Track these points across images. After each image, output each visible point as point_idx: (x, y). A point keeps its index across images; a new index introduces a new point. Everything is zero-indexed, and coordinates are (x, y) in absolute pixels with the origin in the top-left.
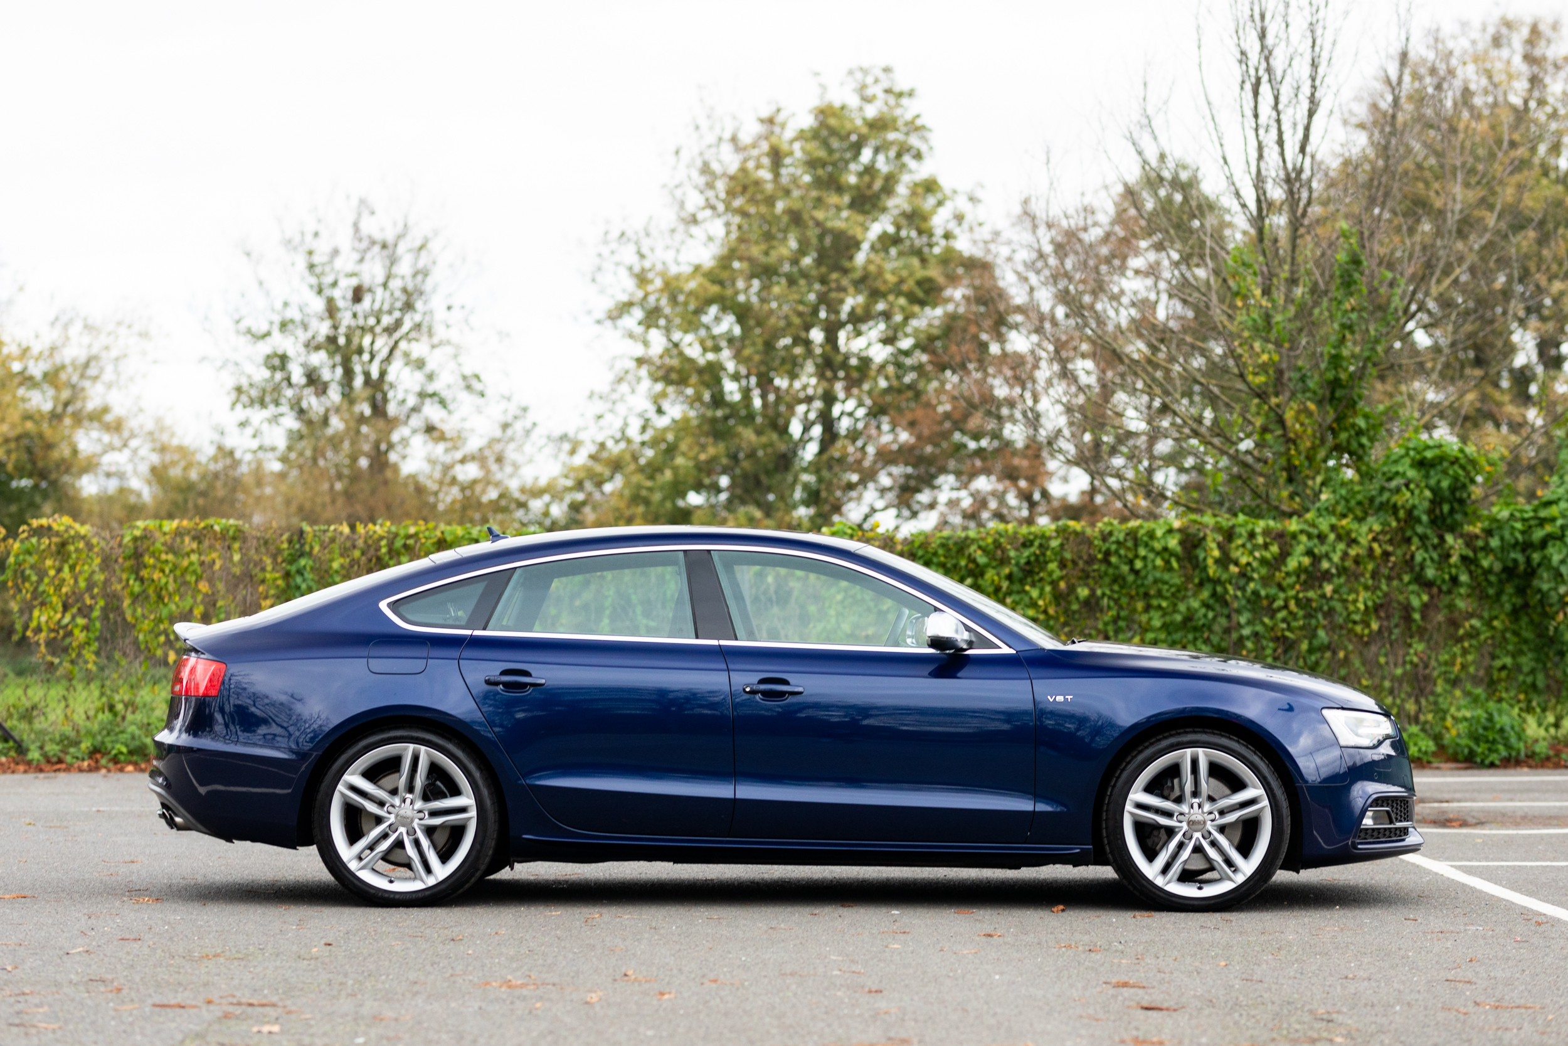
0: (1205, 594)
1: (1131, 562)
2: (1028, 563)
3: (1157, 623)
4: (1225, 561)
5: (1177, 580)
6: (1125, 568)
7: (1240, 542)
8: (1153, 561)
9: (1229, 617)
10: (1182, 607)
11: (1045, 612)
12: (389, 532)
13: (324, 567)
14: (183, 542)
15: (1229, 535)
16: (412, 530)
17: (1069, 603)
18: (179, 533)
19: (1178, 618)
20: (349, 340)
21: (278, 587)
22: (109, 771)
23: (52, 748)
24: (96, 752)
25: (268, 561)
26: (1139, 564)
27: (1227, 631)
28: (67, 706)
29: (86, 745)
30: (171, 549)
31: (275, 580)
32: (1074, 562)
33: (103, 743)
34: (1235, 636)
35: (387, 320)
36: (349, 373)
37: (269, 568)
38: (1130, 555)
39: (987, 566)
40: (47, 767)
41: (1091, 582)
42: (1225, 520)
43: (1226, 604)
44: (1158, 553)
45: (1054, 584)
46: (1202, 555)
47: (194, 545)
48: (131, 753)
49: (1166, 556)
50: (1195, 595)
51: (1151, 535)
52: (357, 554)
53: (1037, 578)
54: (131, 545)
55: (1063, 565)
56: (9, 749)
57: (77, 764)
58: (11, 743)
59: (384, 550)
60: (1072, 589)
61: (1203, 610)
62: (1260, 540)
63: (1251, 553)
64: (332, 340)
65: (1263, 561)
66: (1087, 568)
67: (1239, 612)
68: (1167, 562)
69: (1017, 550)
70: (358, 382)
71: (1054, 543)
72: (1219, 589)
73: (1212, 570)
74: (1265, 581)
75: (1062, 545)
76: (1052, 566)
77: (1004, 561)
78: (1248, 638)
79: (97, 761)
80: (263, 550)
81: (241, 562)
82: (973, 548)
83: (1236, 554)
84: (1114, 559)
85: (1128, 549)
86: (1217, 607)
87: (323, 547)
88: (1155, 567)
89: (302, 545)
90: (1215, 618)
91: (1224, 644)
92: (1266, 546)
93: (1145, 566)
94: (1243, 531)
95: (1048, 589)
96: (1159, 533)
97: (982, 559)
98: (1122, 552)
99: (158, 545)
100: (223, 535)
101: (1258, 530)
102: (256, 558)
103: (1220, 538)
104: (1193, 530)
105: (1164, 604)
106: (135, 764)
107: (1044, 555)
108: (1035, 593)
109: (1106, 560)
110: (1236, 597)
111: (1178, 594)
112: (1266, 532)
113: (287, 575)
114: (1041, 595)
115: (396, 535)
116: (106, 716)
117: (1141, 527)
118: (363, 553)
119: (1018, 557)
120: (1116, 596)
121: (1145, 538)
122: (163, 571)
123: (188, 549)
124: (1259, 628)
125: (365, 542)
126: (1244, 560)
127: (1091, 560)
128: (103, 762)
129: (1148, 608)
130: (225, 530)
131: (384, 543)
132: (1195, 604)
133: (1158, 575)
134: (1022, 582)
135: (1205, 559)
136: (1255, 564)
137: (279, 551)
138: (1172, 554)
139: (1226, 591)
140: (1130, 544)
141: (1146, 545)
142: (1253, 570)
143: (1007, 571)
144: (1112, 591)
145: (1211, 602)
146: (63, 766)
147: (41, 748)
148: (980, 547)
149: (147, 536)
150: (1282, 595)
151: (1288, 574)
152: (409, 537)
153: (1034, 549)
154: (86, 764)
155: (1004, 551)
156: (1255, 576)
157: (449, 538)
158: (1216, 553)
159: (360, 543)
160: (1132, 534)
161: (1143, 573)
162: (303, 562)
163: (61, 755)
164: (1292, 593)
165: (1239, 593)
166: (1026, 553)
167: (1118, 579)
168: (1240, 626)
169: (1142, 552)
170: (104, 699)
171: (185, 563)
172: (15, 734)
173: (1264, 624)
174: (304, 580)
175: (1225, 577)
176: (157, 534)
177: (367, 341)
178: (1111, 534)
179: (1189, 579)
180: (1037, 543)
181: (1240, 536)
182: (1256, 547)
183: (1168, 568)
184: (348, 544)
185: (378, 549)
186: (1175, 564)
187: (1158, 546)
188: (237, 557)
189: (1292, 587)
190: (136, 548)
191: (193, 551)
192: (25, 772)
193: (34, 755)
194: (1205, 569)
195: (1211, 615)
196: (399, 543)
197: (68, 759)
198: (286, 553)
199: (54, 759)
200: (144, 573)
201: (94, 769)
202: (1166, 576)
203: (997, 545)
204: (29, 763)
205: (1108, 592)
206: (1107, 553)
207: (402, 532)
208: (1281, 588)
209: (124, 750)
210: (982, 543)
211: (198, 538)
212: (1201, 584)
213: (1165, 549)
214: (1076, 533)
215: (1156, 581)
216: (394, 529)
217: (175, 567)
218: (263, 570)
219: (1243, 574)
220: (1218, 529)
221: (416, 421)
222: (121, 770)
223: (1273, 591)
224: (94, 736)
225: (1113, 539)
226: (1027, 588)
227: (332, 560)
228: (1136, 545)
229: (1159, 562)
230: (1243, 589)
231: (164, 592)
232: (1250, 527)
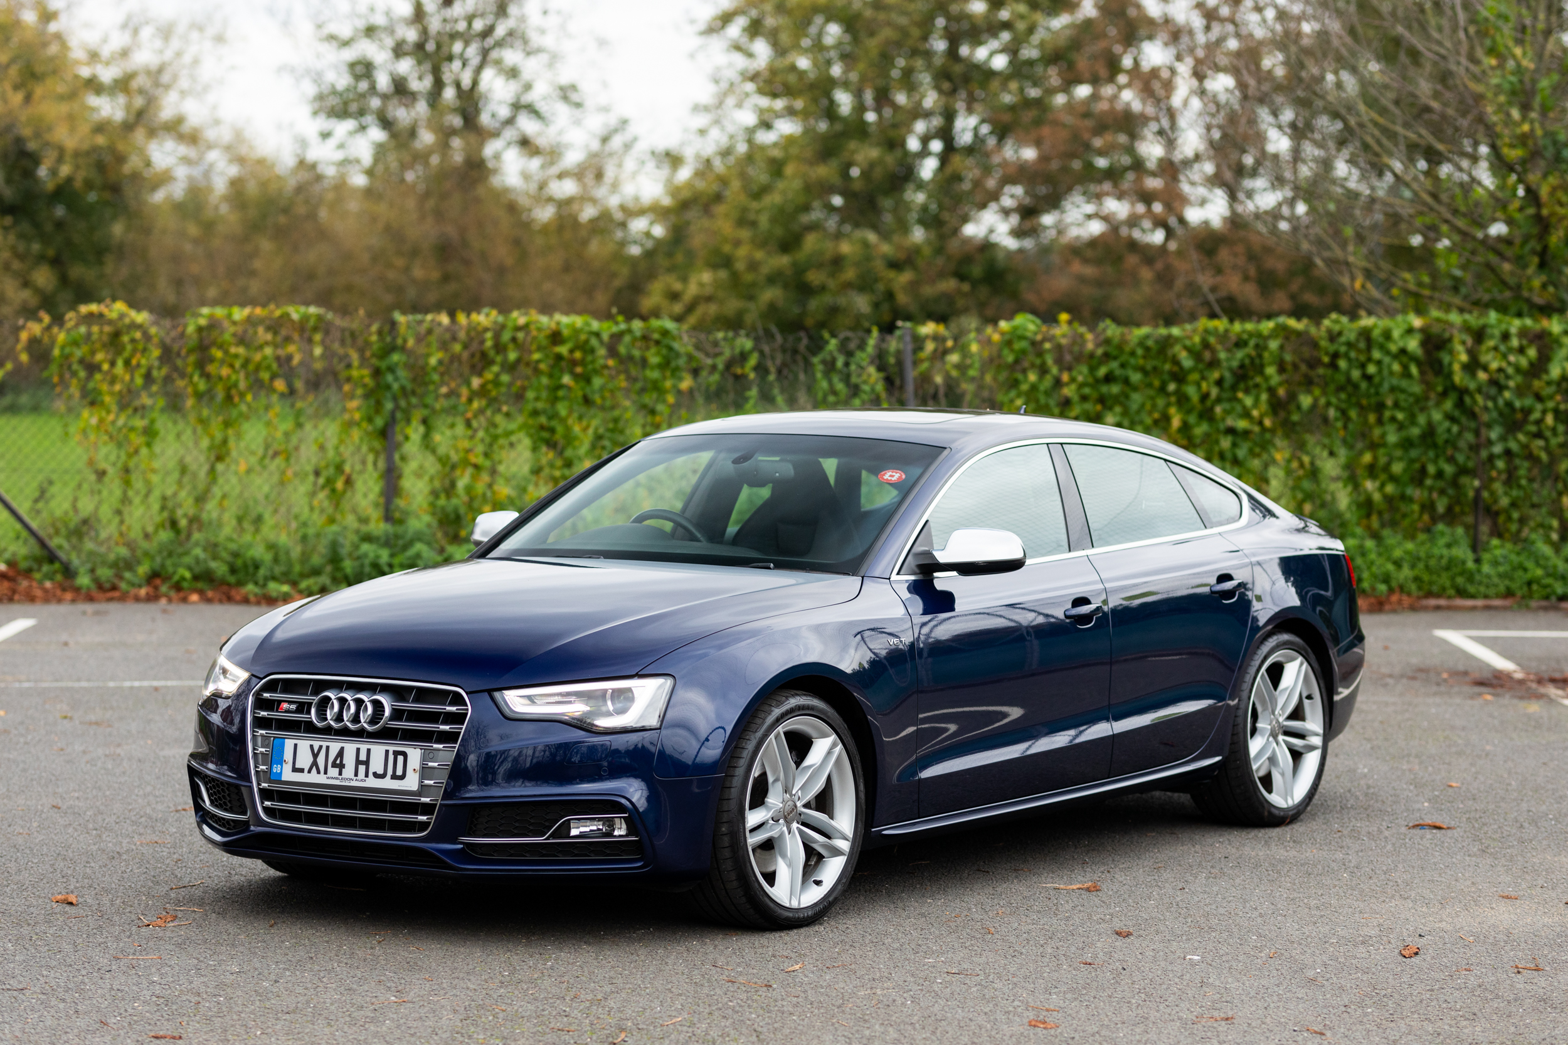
0: (1448, 405)
1: (1363, 366)
2: (1242, 366)
3: (1392, 438)
4: (1473, 366)
5: (1417, 389)
6: (1356, 374)
7: (1491, 343)
8: (1389, 366)
9: (1477, 433)
10: (1422, 419)
11: (1260, 423)
12: (495, 323)
13: (421, 362)
14: (256, 333)
15: (1479, 335)
16: (522, 321)
17: (1289, 413)
18: (250, 321)
19: (1415, 431)
20: (439, 46)
21: (365, 386)
22: (170, 600)
23: (105, 573)
24: (154, 577)
25: (354, 356)
26: (1371, 369)
27: (1475, 448)
28: (122, 522)
29: (143, 569)
30: (242, 341)
31: (362, 377)
32: (1295, 366)
33: (163, 566)
34: (1484, 454)
35: (478, 25)
36: (439, 84)
37: (356, 363)
38: (1362, 358)
39: (1192, 370)
40: (101, 595)
41: (1317, 392)
42: (1473, 319)
43: (1473, 415)
44: (1395, 357)
45: (1271, 391)
46: (1446, 359)
47: (269, 337)
48: (196, 578)
49: (1405, 359)
50: (1438, 404)
51: (1387, 335)
52: (457, 348)
53: (1251, 383)
54: (195, 336)
55: (1282, 369)
56: (55, 572)
57: (133, 591)
58: (57, 566)
59: (489, 343)
60: (1292, 397)
61: (1447, 424)
62: (1515, 342)
63: (1504, 356)
64: (420, 46)
65: (1519, 367)
66: (1312, 373)
67: (1489, 426)
68: (1405, 367)
69: (1228, 350)
70: (449, 93)
71: (1274, 345)
72: (1466, 400)
73: (1458, 377)
74: (1520, 392)
75: (1282, 347)
76: (1270, 370)
77: (1214, 364)
78: (1499, 457)
79: (156, 588)
80: (349, 341)
81: (323, 356)
82: (1177, 348)
83: (1485, 358)
84: (1342, 364)
85: (1359, 351)
86: (1464, 420)
87: (420, 339)
88: (1391, 373)
89: (394, 339)
90: (1460, 433)
91: (1471, 464)
92: (1521, 350)
93: (1380, 371)
94: (1497, 332)
95: (1264, 397)
96: (1396, 334)
97: (1187, 362)
98: (1353, 354)
99: (227, 337)
100: (302, 326)
101: (1513, 330)
102: (341, 351)
103: (1469, 341)
104: (1436, 329)
105: (1400, 416)
106: (201, 592)
107: (1260, 356)
108: (1248, 401)
109: (1333, 365)
110: (1486, 408)
111: (1420, 403)
112: (1523, 333)
113: (377, 373)
114: (1256, 403)
115: (503, 327)
116: (165, 536)
117: (1375, 326)
118: (466, 346)
119: (1228, 360)
120: (1344, 406)
121: (1381, 340)
122: (232, 366)
123: (261, 341)
124: (1513, 446)
125: (467, 333)
126: (1496, 365)
127: (1313, 363)
128: (164, 589)
129: (1380, 422)
130: (305, 318)
131: (489, 335)
132: (1437, 416)
133: (1395, 381)
134: (1234, 388)
135: (1450, 364)
136: (1509, 370)
137: (367, 344)
138: (1413, 358)
139: (1475, 402)
140: (1362, 345)
141: (1382, 347)
142: (1508, 377)
143: (1216, 375)
144: (1339, 399)
145: (1457, 413)
146: (116, 594)
147: (92, 571)
148: (1186, 348)
149: (214, 325)
150: (1539, 407)
151: (1549, 383)
152: (518, 329)
153: (1250, 350)
154: (143, 592)
155: (1213, 351)
156: (1512, 384)
157: (566, 332)
158: (1464, 357)
159: (462, 335)
160: (1366, 334)
161: (1377, 380)
162: (396, 357)
163: (116, 581)
164: (1550, 404)
165: (1490, 404)
166: (1240, 354)
167: (1348, 386)
168: (1490, 443)
169: (1377, 354)
170: (165, 514)
171: (257, 357)
172: (62, 555)
173: (1518, 441)
174: (396, 379)
175: (1472, 386)
176: (226, 324)
177: (457, 47)
178: (1340, 334)
179: (1429, 386)
180: (1252, 343)
181: (1492, 337)
182: (1511, 350)
183: (1406, 374)
184: (448, 336)
185: (483, 342)
186: (1414, 370)
187: (1393, 348)
188: (318, 351)
189: (1551, 397)
190: (201, 340)
191: (267, 343)
192: (73, 601)
193: (84, 580)
194: (1449, 375)
195: (1455, 429)
196: (506, 336)
197: (123, 586)
198: (375, 347)
199: (107, 585)
200: (211, 368)
201: (153, 598)
202: (1404, 383)
203: (1206, 345)
204: (77, 590)
205: (1334, 400)
206: (1335, 356)
207: (510, 324)
208: (1539, 398)
209: (188, 575)
210: (1188, 343)
211: (274, 326)
212: (1444, 394)
213: (1403, 351)
214: (1299, 334)
215: (1393, 389)
216: (501, 319)
217: (246, 362)
218: (349, 366)
219: (1493, 382)
220: (1466, 328)
221: (509, 134)
222: (184, 600)
223: (1528, 401)
224: (152, 558)
225: (1343, 339)
226: (1240, 395)
227: (428, 355)
228: (1369, 348)
229: (1396, 367)
230: (1494, 399)
231: (233, 392)
232: (1503, 326)
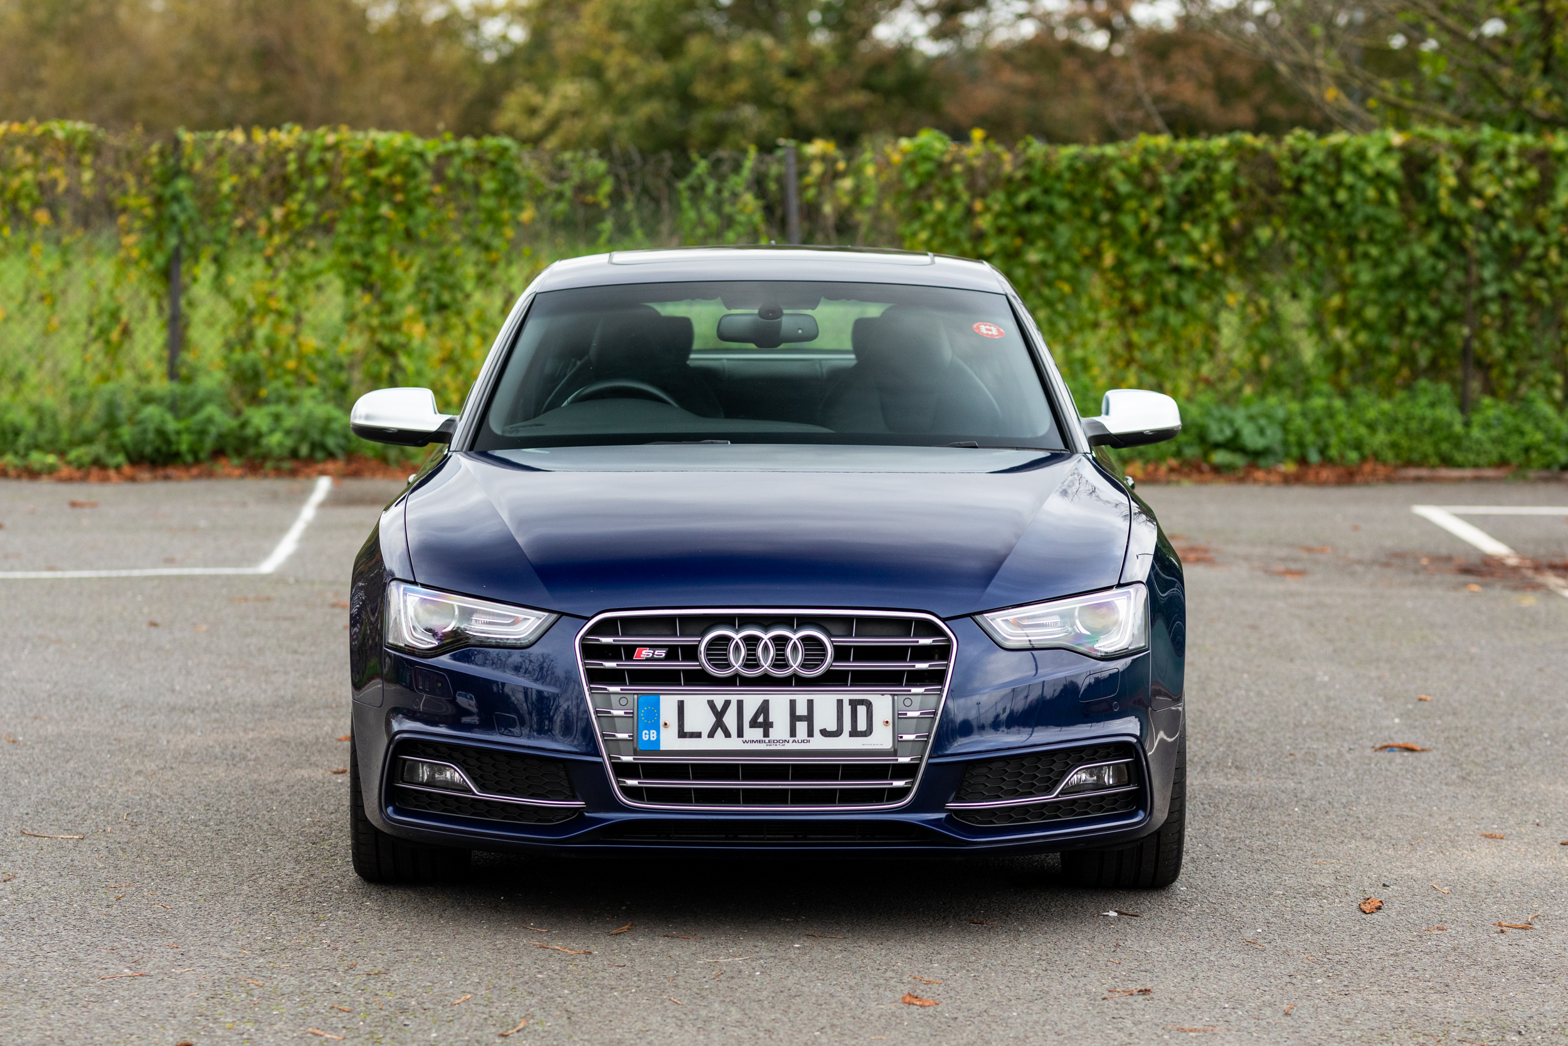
0: (1434, 238)
1: (1331, 192)
2: (1188, 192)
3: (1366, 277)
4: (1463, 192)
5: (1395, 218)
6: (1323, 201)
8: (1363, 192)
9: (1467, 271)
10: (1402, 256)
11: (1210, 260)
12: (299, 141)
13: (210, 189)
14: (13, 154)
15: (1470, 155)
16: (331, 139)
17: (1244, 248)
18: (7, 140)
19: (1395, 270)
21: (144, 218)
25: (131, 181)
26: (1342, 196)
27: (1463, 289)
31: (142, 207)
32: (1252, 192)
34: (1474, 296)
38: (1331, 182)
39: (1130, 196)
41: (1276, 221)
42: (1465, 135)
43: (1462, 251)
44: (1370, 180)
45: (1223, 221)
46: (1431, 183)
47: (29, 159)
49: (1382, 183)
50: (1421, 238)
51: (1361, 154)
52: (255, 172)
53: (1198, 212)
55: (1236, 195)
59: (292, 167)
60: (1248, 228)
61: (1430, 261)
62: (1513, 163)
63: (1500, 181)
65: (1519, 192)
66: (1271, 200)
67: (1481, 263)
68: (1382, 193)
69: (1172, 173)
71: (1226, 166)
72: (1455, 232)
73: (1446, 204)
74: (1518, 222)
75: (1235, 171)
76: (1221, 196)
77: (1155, 189)
78: (1493, 299)
80: (124, 164)
81: (93, 181)
82: (1112, 171)
83: (1479, 182)
84: (1308, 189)
85: (1327, 174)
86: (1451, 255)
87: (209, 161)
88: (1366, 201)
89: (178, 160)
90: (1447, 272)
91: (1459, 308)
92: (1521, 171)
93: (1352, 198)
94: (1491, 151)
95: (1215, 228)
96: (1372, 152)
97: (1124, 187)
98: (1320, 178)
100: (68, 146)
101: (1511, 149)
102: (117, 176)
103: (1458, 160)
104: (1419, 147)
105: (1374, 251)
107: (1209, 180)
108: (1196, 233)
109: (1297, 190)
110: (1478, 243)
111: (1400, 235)
112: (1522, 151)
113: (158, 202)
114: (1205, 236)
115: (309, 146)
117: (1346, 143)
118: (265, 170)
119: (1173, 185)
120: (1309, 239)
121: (1354, 160)
123: (19, 164)
124: (1508, 286)
125: (266, 153)
126: (1491, 190)
127: (1274, 189)
129: (1351, 258)
130: (71, 138)
131: (292, 156)
132: (1420, 251)
133: (1369, 210)
134: (1179, 218)
135: (1436, 190)
136: (1506, 197)
137: (147, 167)
138: (1392, 182)
139: (1464, 234)
140: (1331, 167)
141: (1355, 169)
142: (1504, 205)
143: (1157, 202)
144: (1304, 232)
148: (1122, 170)
150: (1541, 240)
151: (1555, 213)
152: (327, 148)
153: (1197, 173)
155: (1155, 174)
156: (1506, 213)
157: (383, 152)
158: (1452, 181)
159: (259, 156)
160: (1335, 153)
161: (1348, 208)
162: (182, 184)
164: (1555, 237)
165: (1483, 237)
166: (1186, 178)
167: (1314, 215)
168: (1482, 282)
169: (1348, 178)
171: (15, 183)
173: (1515, 281)
174: (183, 209)
175: (1462, 214)
178: (1305, 153)
179: (1410, 216)
180: (1201, 164)
181: (1484, 157)
182: (1507, 173)
183: (1383, 201)
184: (242, 158)
185: (284, 164)
186: (1392, 196)
187: (1368, 170)
188: (87, 176)
189: (1556, 229)
191: (26, 167)
194: (1435, 203)
195: (1441, 266)
196: (313, 158)
198: (157, 171)
202: (1381, 212)
203: (1145, 167)
205: (1297, 232)
206: (1299, 180)
207: (317, 143)
208: (1541, 229)
210: (1124, 164)
211: (35, 146)
212: (1429, 225)
213: (1379, 175)
214: (1255, 151)
215: (1367, 219)
216: (305, 136)
218: (125, 193)
219: (1488, 211)
220: (1455, 147)
223: (1528, 233)
225: (1308, 159)
226: (1186, 226)
227: (220, 180)
228: (1339, 171)
229: (1371, 193)
230: (1487, 231)
232: (1499, 144)
